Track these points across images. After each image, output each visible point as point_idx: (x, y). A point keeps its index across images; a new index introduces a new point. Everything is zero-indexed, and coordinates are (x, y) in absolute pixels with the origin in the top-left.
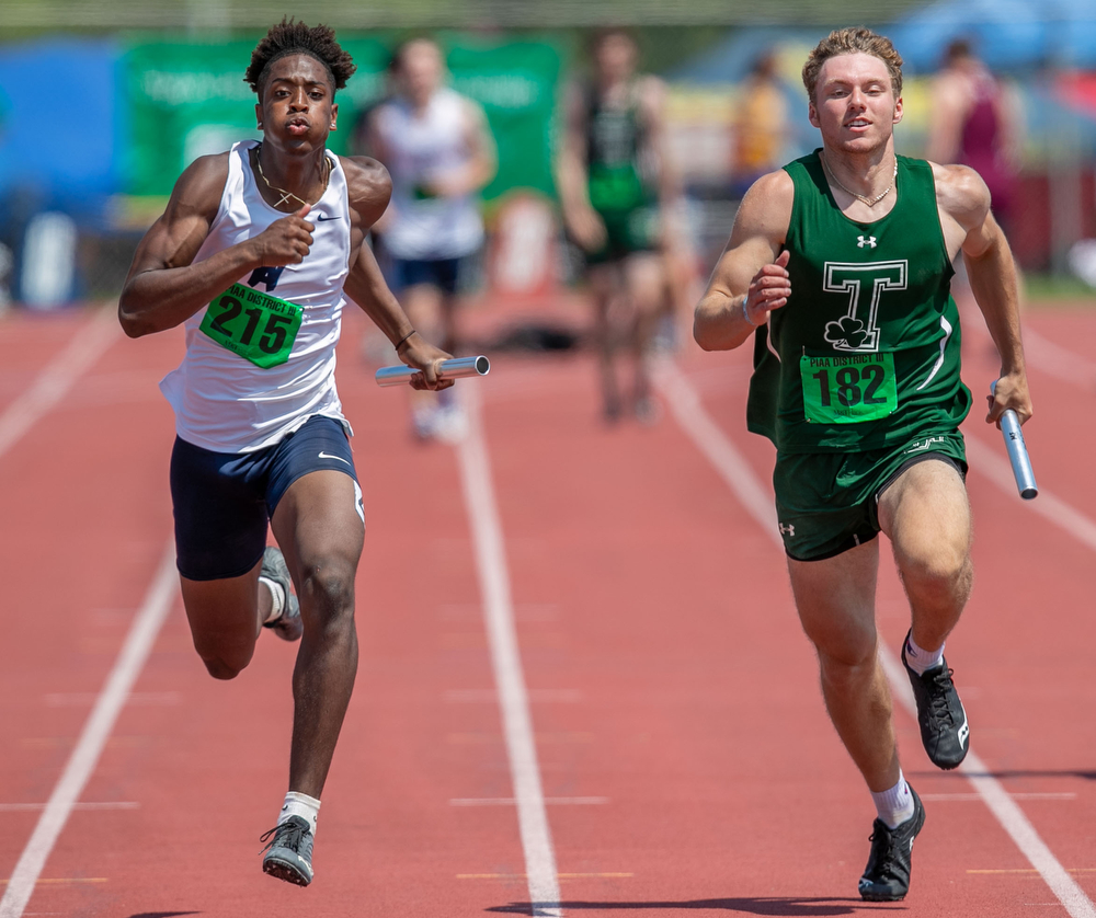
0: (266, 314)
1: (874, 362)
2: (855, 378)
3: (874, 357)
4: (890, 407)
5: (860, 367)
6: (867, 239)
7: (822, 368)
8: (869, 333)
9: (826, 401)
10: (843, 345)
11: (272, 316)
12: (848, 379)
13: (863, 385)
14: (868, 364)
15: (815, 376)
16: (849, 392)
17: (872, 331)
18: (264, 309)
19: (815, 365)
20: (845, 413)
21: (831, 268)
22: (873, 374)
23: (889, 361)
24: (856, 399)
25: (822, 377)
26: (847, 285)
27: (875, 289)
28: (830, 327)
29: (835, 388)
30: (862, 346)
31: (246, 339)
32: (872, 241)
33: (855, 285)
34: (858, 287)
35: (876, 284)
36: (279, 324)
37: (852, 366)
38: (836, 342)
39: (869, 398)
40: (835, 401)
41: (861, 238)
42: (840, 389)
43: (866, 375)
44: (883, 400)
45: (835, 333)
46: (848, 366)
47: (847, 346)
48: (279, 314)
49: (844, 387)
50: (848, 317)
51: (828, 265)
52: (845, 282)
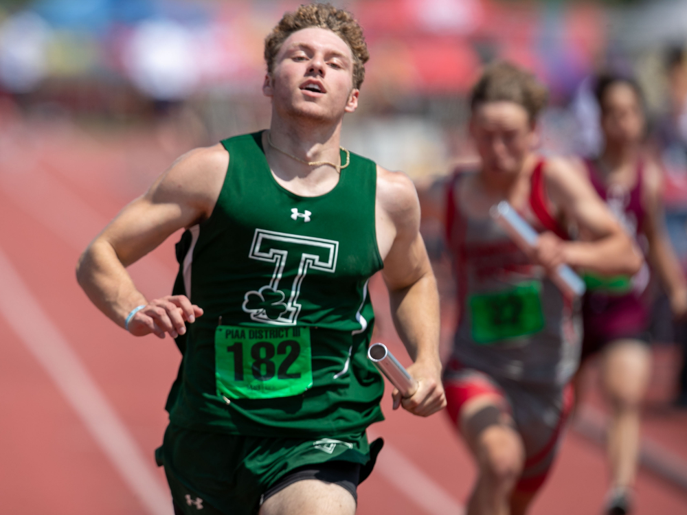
1: (290, 337)
2: (270, 352)
3: (291, 332)
4: (305, 383)
5: (276, 342)
6: (301, 211)
7: (237, 340)
8: (289, 307)
9: (239, 375)
10: (261, 316)
12: (263, 353)
13: (278, 360)
14: (284, 339)
15: (230, 349)
16: (263, 367)
17: (292, 306)
19: (230, 336)
20: (258, 388)
21: (261, 236)
22: (289, 349)
23: (305, 336)
24: (270, 373)
25: (237, 350)
26: (274, 254)
27: (302, 264)
28: (250, 297)
29: (249, 361)
30: (280, 319)
32: (307, 215)
33: (282, 256)
34: (284, 258)
35: (303, 259)
37: (269, 340)
38: (254, 311)
39: (283, 373)
40: (248, 375)
41: (295, 211)
42: (254, 364)
43: (282, 350)
44: (297, 376)
45: (254, 303)
46: (264, 340)
47: (265, 317)
49: (258, 362)
50: (269, 287)
51: (259, 233)
52: (272, 251)
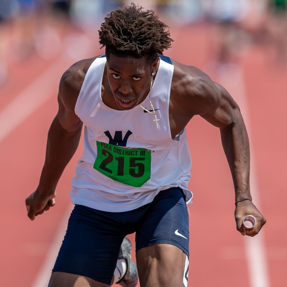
0: (127, 159)
11: (131, 158)
18: (124, 156)
31: (121, 172)
36: (137, 162)
48: (135, 156)
